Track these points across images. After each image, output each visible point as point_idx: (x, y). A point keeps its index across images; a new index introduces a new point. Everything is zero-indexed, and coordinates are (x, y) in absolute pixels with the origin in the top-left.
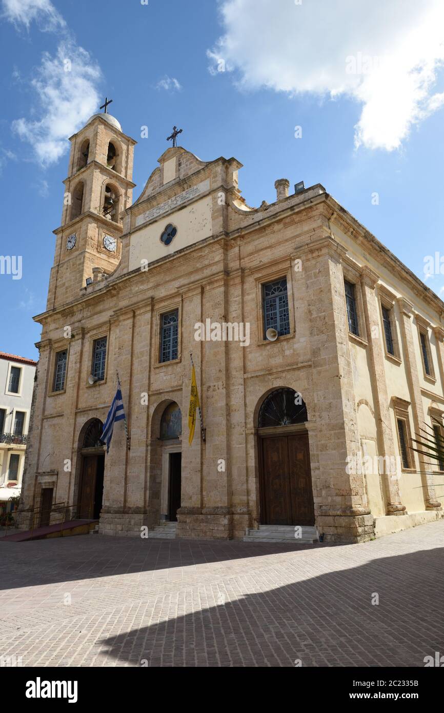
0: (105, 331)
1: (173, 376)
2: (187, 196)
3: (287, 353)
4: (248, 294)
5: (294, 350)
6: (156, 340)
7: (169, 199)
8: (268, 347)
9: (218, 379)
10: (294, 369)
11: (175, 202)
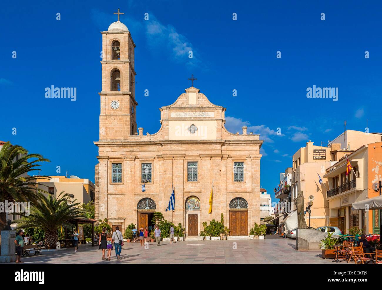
0: (151, 161)
1: (196, 187)
2: (203, 115)
3: (243, 187)
4: (229, 164)
5: (245, 187)
6: (186, 172)
7: (192, 112)
8: (236, 184)
9: (218, 192)
10: (245, 193)
11: (195, 115)
